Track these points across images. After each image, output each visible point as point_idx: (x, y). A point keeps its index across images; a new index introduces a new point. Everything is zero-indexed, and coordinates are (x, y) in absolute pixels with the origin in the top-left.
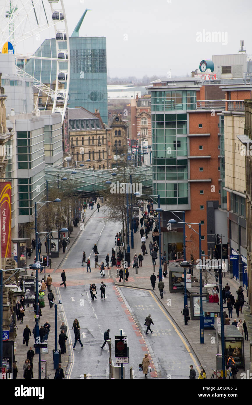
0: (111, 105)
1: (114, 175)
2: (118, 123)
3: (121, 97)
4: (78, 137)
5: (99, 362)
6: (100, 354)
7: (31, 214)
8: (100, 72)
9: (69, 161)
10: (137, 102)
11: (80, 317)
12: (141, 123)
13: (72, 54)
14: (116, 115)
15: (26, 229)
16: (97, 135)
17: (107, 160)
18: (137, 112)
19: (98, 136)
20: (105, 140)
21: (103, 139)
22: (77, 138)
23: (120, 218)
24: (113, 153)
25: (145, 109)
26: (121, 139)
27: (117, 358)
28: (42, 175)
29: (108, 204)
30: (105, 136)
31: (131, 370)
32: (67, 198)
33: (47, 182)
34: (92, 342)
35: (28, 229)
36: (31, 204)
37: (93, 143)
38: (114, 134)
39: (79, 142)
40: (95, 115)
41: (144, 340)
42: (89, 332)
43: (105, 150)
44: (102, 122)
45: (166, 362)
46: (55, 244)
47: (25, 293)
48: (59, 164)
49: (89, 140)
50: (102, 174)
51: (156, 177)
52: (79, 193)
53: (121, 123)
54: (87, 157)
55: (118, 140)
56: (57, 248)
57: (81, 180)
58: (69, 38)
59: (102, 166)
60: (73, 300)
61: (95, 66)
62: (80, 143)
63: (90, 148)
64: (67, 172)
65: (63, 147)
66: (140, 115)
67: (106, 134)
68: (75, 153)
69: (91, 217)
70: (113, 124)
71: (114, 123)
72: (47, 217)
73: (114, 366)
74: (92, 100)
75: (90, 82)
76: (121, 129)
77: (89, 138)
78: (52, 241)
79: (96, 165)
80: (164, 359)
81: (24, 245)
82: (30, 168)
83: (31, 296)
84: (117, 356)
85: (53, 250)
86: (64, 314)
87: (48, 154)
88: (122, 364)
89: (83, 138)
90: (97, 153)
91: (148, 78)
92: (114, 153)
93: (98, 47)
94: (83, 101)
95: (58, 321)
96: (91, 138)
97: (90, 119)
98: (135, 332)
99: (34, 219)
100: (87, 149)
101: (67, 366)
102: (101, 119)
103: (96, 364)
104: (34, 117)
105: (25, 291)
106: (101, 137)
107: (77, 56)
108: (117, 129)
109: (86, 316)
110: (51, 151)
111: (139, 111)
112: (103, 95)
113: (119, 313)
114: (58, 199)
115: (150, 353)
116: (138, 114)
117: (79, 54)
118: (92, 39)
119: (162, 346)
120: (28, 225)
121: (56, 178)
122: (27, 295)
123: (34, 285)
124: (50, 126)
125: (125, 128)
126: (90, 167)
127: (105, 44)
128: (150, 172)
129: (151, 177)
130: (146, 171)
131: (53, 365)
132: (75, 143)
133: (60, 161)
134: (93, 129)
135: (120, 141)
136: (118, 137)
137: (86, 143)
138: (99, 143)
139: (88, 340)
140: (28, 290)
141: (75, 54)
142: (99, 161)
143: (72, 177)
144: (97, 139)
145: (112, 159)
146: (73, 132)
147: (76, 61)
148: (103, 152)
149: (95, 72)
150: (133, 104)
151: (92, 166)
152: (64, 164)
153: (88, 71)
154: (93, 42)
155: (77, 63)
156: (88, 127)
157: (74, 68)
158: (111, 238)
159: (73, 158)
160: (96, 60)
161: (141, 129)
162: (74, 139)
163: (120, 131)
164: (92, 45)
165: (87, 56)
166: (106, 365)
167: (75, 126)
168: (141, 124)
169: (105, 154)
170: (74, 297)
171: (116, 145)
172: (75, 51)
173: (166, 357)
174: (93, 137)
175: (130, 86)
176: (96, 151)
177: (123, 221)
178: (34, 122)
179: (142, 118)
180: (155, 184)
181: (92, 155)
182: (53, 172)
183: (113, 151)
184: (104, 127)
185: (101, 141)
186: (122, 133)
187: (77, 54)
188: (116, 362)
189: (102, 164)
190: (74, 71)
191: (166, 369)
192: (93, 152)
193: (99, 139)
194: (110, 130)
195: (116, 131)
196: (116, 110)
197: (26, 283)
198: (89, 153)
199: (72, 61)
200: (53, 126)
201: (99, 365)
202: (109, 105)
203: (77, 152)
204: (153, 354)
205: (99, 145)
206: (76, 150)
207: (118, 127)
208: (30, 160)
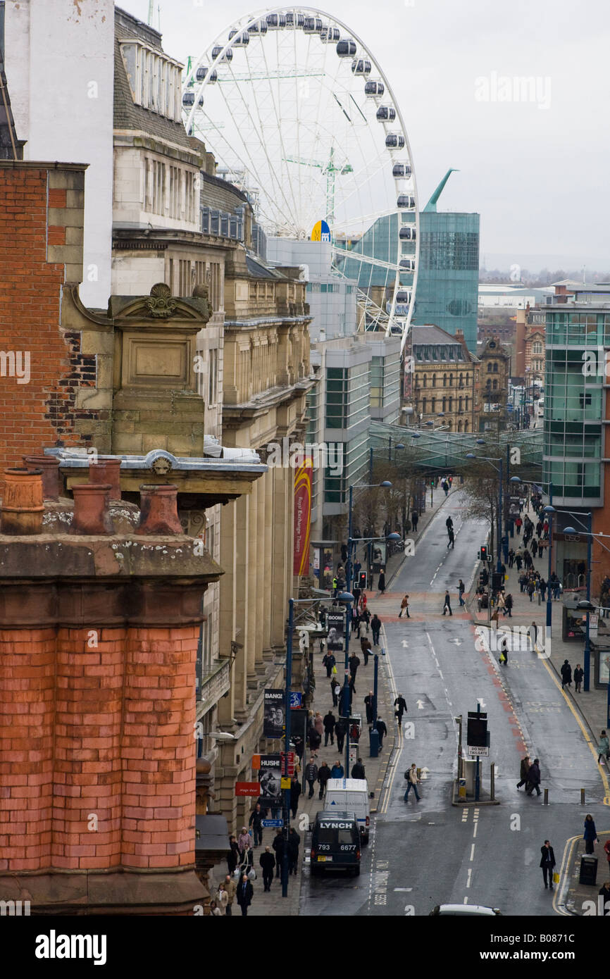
0: (485, 317)
1: (480, 443)
2: (492, 352)
3: (501, 306)
4: (427, 374)
5: (442, 749)
6: (444, 737)
7: (344, 501)
8: (469, 268)
9: (411, 415)
10: (526, 315)
11: (415, 674)
12: (532, 350)
13: (424, 239)
14: (490, 338)
15: (335, 525)
16: (457, 371)
17: (472, 412)
18: (526, 333)
19: (459, 373)
20: (470, 380)
21: (467, 378)
22: (425, 375)
23: (488, 514)
24: (483, 400)
25: (540, 328)
26: (497, 377)
27: (471, 747)
28: (365, 438)
29: (469, 490)
30: (471, 373)
31: (492, 767)
32: (402, 478)
33: (371, 449)
34: (433, 716)
35: (339, 525)
36: (344, 486)
37: (451, 384)
38: (486, 369)
39: (428, 381)
40: (456, 338)
41: (516, 717)
42: (428, 701)
43: (470, 396)
44: (467, 351)
45: (550, 756)
46: (380, 552)
47: (328, 633)
48: (392, 419)
49: (445, 379)
50: (462, 440)
51: (549, 451)
52: (423, 469)
53: (499, 352)
54: (439, 406)
55: (492, 379)
56: (384, 558)
57: (427, 448)
58: (421, 214)
59: (463, 422)
60: (405, 646)
61: (460, 259)
62: (429, 383)
63: (445, 392)
64: (406, 434)
65: (402, 390)
66: (532, 337)
67: (473, 370)
68: (421, 399)
69: (441, 507)
70: (485, 352)
71: (487, 352)
72: (369, 507)
73: (466, 759)
74: (452, 313)
75: (450, 285)
76: (498, 361)
77: (445, 375)
78: (377, 547)
79: (454, 420)
80: (548, 751)
81: (331, 551)
82: (345, 427)
83: (337, 639)
84: (470, 743)
85: (375, 561)
86: (390, 668)
87: (376, 403)
88: (478, 757)
89: (434, 375)
90: (456, 400)
91: (549, 273)
92: (486, 400)
93: (466, 229)
94: (438, 315)
95: (379, 678)
96: (448, 376)
97: (448, 345)
98: (503, 704)
99: (348, 509)
100: (440, 394)
101: (391, 754)
102: (464, 346)
103: (438, 753)
104: (355, 345)
105: (329, 629)
106: (464, 374)
107: (431, 243)
108: (492, 361)
109: (425, 673)
110: (381, 399)
111: (530, 330)
112: (470, 306)
113: (477, 670)
114: (388, 482)
115: (525, 740)
116: (528, 335)
117: (435, 240)
118: (457, 215)
119: (546, 729)
120: (338, 518)
121: (387, 443)
122: (331, 637)
123: (342, 621)
124: (381, 359)
125: (505, 360)
126: (443, 423)
127: (478, 224)
128: (540, 440)
129: (542, 449)
130: (534, 437)
131: (369, 750)
132: (421, 383)
133: (394, 414)
134: (452, 361)
135: (495, 381)
136: (492, 374)
137: (440, 383)
138: (461, 384)
139: (427, 714)
140: (333, 629)
141: (429, 240)
142: (459, 413)
143: (413, 443)
144: (457, 378)
145: (482, 409)
146: (419, 365)
147: (429, 250)
148: (467, 399)
149: (460, 269)
150: (520, 319)
151: (447, 422)
152: (401, 420)
153: (448, 267)
154: (459, 220)
155: (431, 253)
156: (444, 359)
157: (426, 262)
158: (472, 544)
159: (416, 409)
160: (463, 249)
161: (533, 360)
162: (420, 377)
163: (496, 365)
164: (456, 226)
165: (448, 243)
166: (453, 756)
167: (422, 355)
168: (532, 352)
169: (470, 402)
170: (407, 640)
171: (488, 387)
172: (429, 235)
173: (550, 747)
174: (451, 375)
175: (518, 287)
176: (455, 397)
177: (493, 520)
178: (355, 353)
179: (534, 343)
180: (546, 462)
181: (447, 403)
182: (382, 433)
183: (484, 397)
184: (470, 358)
185: (464, 381)
186: (499, 369)
187: (432, 238)
188: (468, 753)
189: (464, 418)
190: (426, 267)
191: (549, 768)
192: (451, 400)
193: (461, 378)
194: (479, 364)
195: (490, 365)
196: (493, 326)
197: (331, 618)
198: (444, 400)
199: (423, 250)
200: (386, 359)
201: (442, 754)
202: (481, 317)
203: (424, 398)
204: (530, 742)
205: (461, 387)
206: (422, 394)
207: (493, 357)
208: (346, 402)
